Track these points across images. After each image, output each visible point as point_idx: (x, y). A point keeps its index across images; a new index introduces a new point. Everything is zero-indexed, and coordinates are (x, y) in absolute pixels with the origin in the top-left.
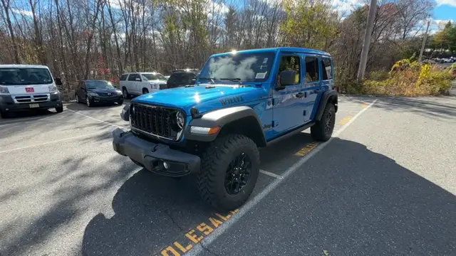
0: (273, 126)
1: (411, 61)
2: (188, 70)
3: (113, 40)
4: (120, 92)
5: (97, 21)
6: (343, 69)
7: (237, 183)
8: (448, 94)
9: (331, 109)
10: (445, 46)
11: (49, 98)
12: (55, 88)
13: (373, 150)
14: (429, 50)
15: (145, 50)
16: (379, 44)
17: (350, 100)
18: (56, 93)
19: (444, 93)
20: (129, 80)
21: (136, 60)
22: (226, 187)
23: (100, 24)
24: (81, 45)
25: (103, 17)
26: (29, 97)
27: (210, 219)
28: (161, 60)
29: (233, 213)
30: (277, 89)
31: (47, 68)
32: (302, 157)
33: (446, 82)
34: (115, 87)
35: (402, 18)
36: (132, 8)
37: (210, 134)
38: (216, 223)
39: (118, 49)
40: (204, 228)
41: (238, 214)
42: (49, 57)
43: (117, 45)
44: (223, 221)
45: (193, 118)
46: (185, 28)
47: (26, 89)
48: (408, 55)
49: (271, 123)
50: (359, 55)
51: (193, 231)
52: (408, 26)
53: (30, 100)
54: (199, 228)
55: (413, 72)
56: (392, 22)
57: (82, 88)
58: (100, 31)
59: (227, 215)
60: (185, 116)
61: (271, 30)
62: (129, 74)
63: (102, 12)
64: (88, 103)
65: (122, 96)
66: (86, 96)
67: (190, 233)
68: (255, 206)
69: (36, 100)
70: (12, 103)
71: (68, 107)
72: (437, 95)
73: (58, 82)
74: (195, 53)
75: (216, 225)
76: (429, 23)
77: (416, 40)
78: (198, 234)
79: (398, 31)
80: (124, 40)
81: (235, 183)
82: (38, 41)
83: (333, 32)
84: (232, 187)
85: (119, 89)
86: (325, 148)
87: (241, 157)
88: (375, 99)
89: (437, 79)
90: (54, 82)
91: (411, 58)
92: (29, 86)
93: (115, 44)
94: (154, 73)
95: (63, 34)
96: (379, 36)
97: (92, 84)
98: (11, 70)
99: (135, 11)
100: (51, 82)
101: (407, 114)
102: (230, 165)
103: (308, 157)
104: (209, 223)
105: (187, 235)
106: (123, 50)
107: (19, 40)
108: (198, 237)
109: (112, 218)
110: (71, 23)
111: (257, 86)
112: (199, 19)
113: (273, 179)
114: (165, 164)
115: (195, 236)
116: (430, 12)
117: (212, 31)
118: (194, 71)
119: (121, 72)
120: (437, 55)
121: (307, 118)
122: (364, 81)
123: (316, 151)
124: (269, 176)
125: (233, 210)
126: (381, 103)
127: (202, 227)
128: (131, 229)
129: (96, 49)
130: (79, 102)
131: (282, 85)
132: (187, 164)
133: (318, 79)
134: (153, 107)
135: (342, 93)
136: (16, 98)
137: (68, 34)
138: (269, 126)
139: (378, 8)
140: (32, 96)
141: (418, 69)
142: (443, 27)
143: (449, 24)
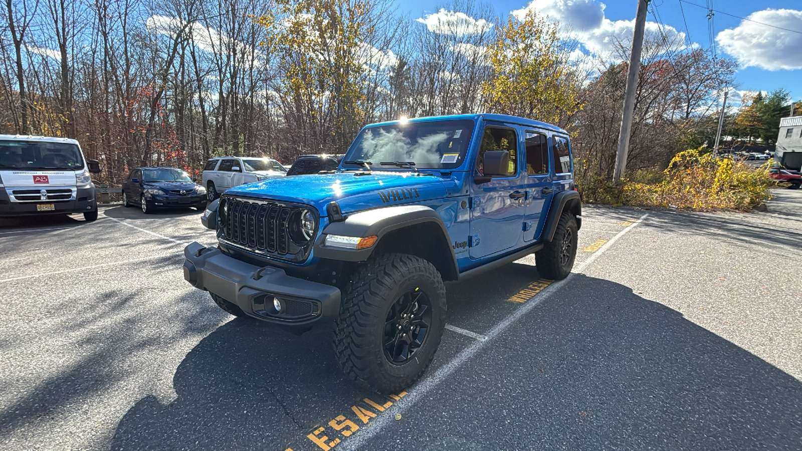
0: (470, 245)
1: (701, 154)
2: (325, 156)
3: (198, 103)
4: (202, 189)
5: (172, 70)
6: (589, 161)
7: (405, 342)
8: (765, 209)
9: (571, 223)
10: (754, 132)
11: (74, 194)
12: (86, 179)
13: (644, 296)
14: (729, 138)
15: (251, 120)
16: (647, 125)
17: (603, 214)
18: (88, 187)
19: (757, 206)
20: (220, 169)
21: (235, 137)
22: (385, 349)
23: (176, 75)
24: (140, 109)
25: (182, 64)
26: (38, 192)
27: (354, 409)
28: (277, 138)
29: (397, 398)
30: (478, 182)
31: (77, 142)
32: (520, 304)
33: (759, 189)
34: (194, 180)
35: (683, 85)
36: (234, 51)
37: (361, 248)
38: (364, 416)
39: (205, 118)
40: (343, 425)
41: (406, 400)
42: (81, 127)
43: (204, 111)
44: (378, 413)
45: (331, 221)
46: (323, 88)
47: (35, 177)
48: (695, 144)
49: (466, 240)
50: (615, 141)
51: (322, 429)
52: (694, 98)
53: (39, 198)
54: (333, 424)
55: (705, 171)
56: (666, 90)
57: (135, 181)
58: (176, 87)
59: (385, 403)
60: (317, 218)
61: (467, 97)
62: (221, 159)
63: (182, 57)
64: (144, 207)
65: (205, 196)
66: (142, 194)
67: (317, 432)
68: (438, 387)
69: (49, 197)
70: (6, 201)
71: (106, 213)
72: (746, 211)
73: (94, 168)
74: (339, 128)
75: (365, 420)
76: (726, 94)
77: (706, 120)
78: (331, 434)
79: (677, 106)
80: (217, 104)
81: (403, 343)
82: (65, 100)
83: (572, 101)
84: (396, 351)
85: (200, 183)
86: (560, 290)
87: (414, 295)
88: (644, 213)
89: (744, 184)
90: (86, 168)
91: (700, 149)
92: (40, 173)
93: (200, 110)
94: (265, 160)
95: (110, 90)
96: (647, 112)
97: (154, 174)
98: (11, 145)
99: (239, 55)
100: (82, 167)
101: (699, 238)
102: (393, 308)
103: (532, 304)
104: (352, 416)
105: (311, 437)
106: (212, 120)
107: (31, 96)
108: (331, 439)
109: (172, 405)
110: (127, 72)
111: (444, 175)
112: (347, 72)
113: (471, 340)
114: (276, 302)
115: (325, 438)
116: (728, 78)
117: (368, 93)
118: (336, 157)
119: (207, 156)
120: (743, 146)
121: (530, 236)
122: (625, 184)
123: (545, 295)
124: (461, 335)
125: (397, 394)
126: (655, 220)
127: (339, 423)
128: (206, 424)
129: (166, 117)
130: (128, 206)
131: (485, 175)
132: (315, 301)
133: (547, 171)
134: (260, 203)
135: (588, 202)
136: (14, 192)
137: (119, 89)
138: (462, 245)
139: (644, 68)
140: (43, 191)
141: (713, 166)
142: (750, 103)
143: (759, 99)
